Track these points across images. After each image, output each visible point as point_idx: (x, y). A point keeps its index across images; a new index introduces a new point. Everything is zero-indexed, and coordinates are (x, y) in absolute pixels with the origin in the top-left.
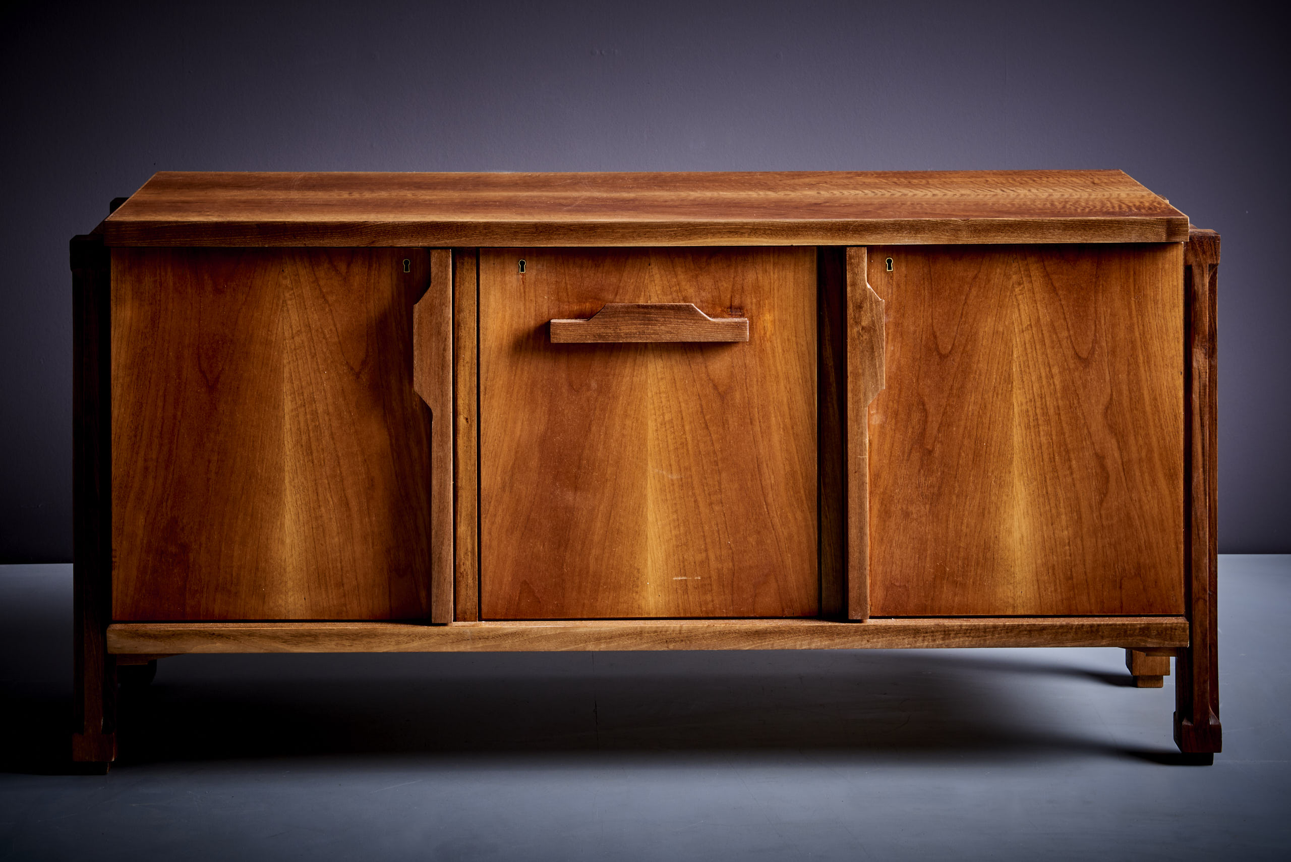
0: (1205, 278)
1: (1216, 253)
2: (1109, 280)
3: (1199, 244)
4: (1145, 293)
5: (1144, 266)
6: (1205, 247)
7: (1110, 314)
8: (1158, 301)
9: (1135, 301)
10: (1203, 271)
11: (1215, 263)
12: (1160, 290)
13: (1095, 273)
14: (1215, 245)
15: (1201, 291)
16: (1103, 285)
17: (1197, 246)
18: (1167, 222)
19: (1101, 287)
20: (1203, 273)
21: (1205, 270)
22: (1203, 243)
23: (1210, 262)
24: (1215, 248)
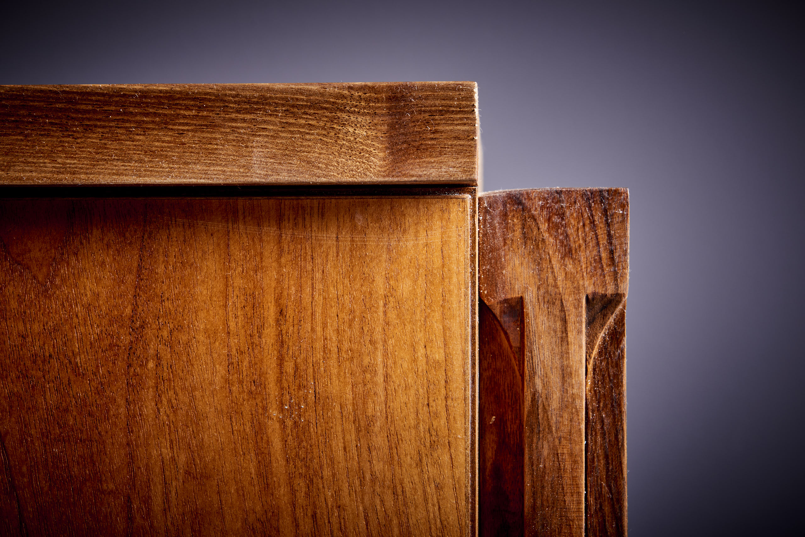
0: (573, 348)
1: (612, 252)
2: (184, 338)
3: (549, 220)
4: (320, 390)
5: (319, 286)
6: (570, 231)
7: (188, 473)
8: (371, 421)
9: (282, 422)
10: (564, 321)
11: (610, 290)
12: (380, 379)
13: (128, 311)
14: (608, 225)
15: (556, 396)
16: (158, 358)
17: (544, 227)
18: (389, 99)
19: (151, 365)
20: (565, 331)
21: (571, 318)
22: (562, 216)
23: (590, 290)
24: (610, 236)
